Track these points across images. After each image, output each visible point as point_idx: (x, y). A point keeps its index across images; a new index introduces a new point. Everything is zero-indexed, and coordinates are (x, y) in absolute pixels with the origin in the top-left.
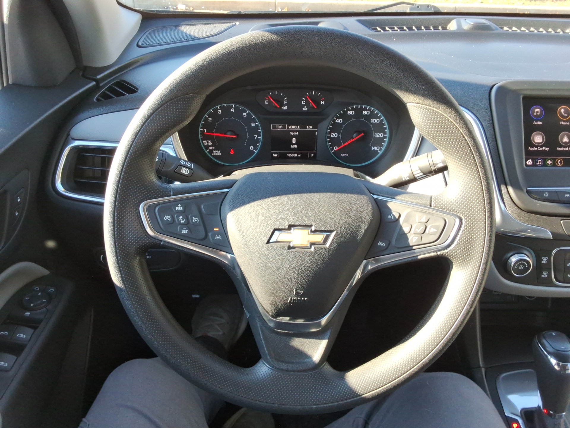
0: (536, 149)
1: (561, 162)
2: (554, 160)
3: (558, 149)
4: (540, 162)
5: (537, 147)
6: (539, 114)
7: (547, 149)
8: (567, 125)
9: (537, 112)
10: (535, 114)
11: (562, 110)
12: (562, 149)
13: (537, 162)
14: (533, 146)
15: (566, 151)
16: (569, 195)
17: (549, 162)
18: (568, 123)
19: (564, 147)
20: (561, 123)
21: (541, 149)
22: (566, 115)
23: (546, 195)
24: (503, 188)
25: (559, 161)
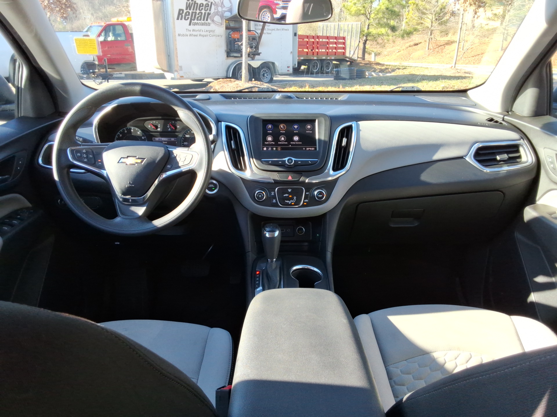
0: (268, 143)
1: (280, 149)
2: (276, 148)
3: (279, 143)
4: (270, 149)
5: (269, 142)
6: (270, 128)
7: (274, 143)
8: (284, 133)
9: (270, 127)
10: (269, 128)
11: (282, 126)
12: (281, 143)
13: (269, 149)
14: (267, 142)
15: (283, 144)
16: (281, 162)
17: (274, 149)
18: (284, 132)
19: (282, 142)
20: (281, 131)
21: (271, 143)
22: (283, 128)
23: (270, 162)
24: (251, 159)
25: (279, 148)
